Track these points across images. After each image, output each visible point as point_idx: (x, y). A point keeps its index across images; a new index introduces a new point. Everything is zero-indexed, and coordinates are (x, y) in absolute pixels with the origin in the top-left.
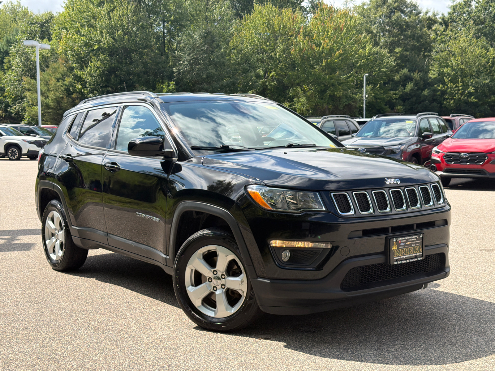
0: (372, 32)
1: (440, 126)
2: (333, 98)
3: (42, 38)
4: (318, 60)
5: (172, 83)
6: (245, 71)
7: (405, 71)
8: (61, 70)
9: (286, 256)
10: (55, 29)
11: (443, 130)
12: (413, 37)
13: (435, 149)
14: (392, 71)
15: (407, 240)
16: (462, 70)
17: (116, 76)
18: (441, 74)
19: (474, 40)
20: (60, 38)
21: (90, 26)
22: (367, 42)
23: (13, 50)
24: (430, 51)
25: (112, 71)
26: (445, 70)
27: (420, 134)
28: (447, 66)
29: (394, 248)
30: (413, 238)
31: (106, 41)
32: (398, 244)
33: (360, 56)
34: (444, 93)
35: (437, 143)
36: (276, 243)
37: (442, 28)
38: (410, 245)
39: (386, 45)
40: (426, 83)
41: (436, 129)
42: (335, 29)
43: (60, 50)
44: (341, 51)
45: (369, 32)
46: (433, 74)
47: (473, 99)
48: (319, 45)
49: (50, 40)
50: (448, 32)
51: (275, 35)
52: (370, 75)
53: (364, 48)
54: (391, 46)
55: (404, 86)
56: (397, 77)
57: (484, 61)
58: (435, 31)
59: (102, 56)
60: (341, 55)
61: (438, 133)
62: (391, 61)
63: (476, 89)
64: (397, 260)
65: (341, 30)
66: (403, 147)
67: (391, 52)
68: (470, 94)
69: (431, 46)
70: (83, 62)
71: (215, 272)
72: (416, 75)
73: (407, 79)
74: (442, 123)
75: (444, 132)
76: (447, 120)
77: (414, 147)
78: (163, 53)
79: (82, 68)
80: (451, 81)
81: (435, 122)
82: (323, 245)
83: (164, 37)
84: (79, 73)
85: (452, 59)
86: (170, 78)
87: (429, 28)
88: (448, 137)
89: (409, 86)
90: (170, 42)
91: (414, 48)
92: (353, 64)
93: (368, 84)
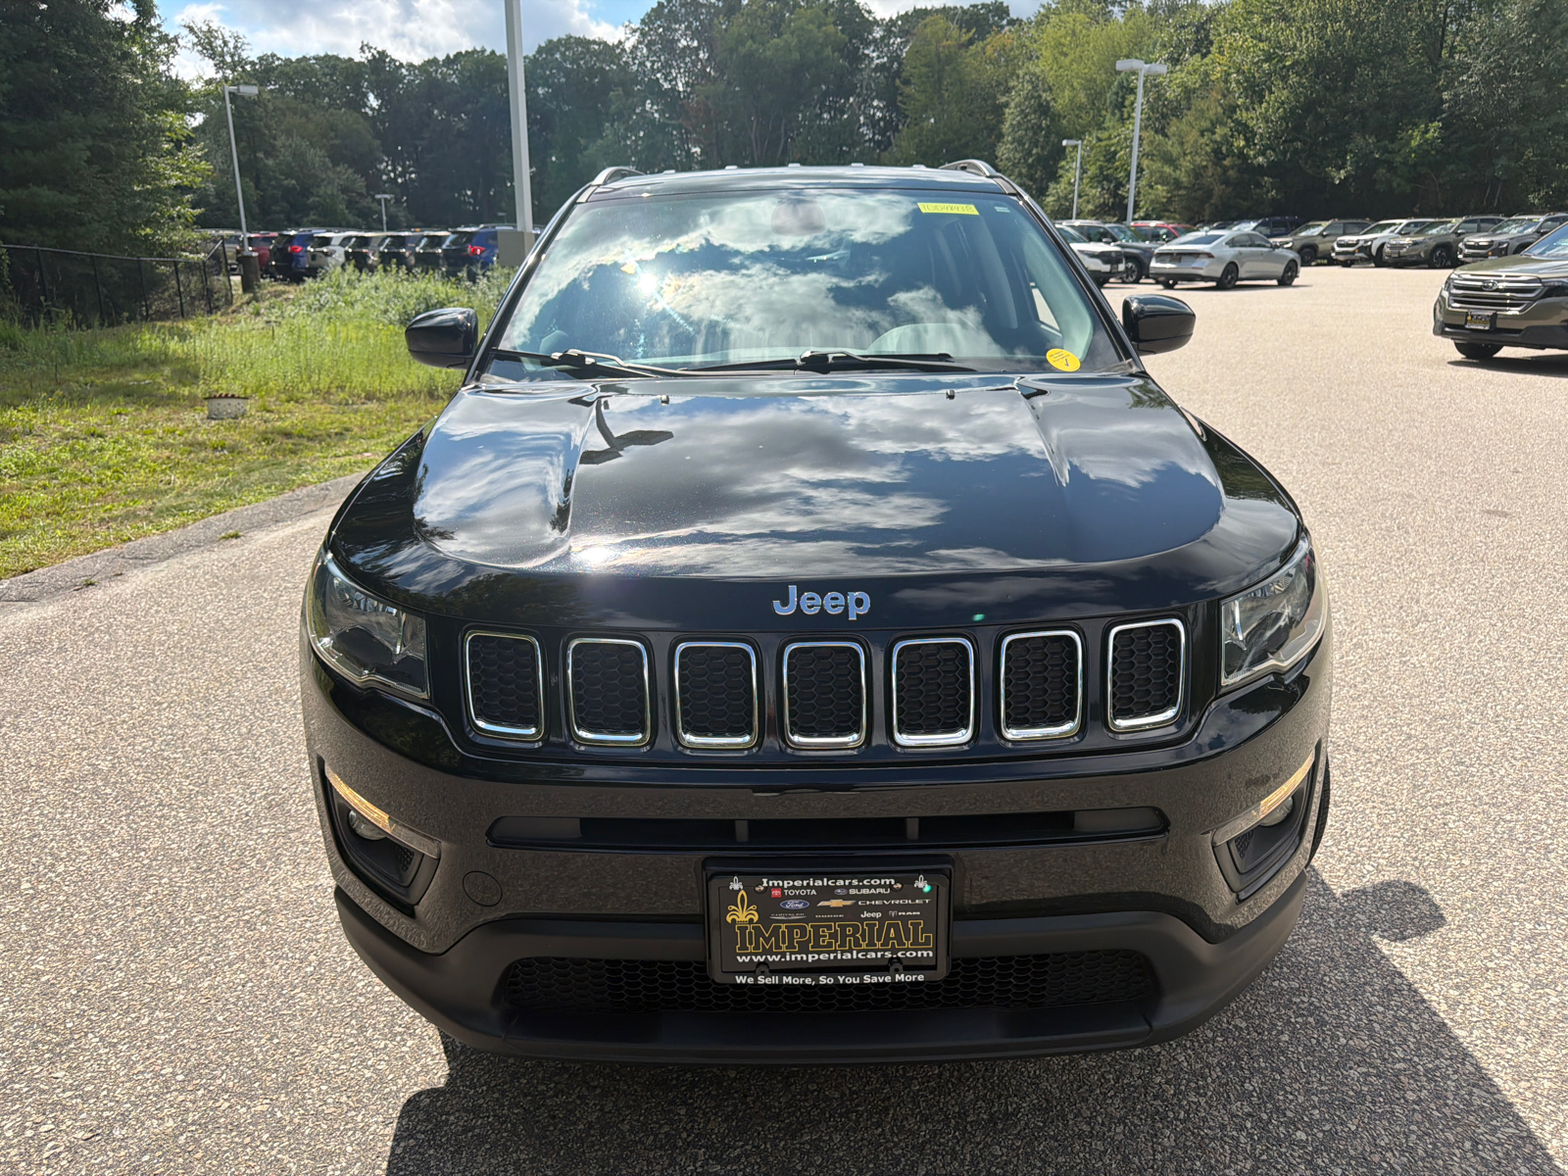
3: (1194, 54)
5: (1435, 125)
8: (1211, 113)
10: (1219, 34)
15: (827, 892)
25: (1309, 107)
29: (741, 915)
31: (1307, 46)
32: (767, 905)
43: (1218, 74)
49: (1206, 54)
79: (1251, 107)
84: (1244, 116)
86: (1433, 115)
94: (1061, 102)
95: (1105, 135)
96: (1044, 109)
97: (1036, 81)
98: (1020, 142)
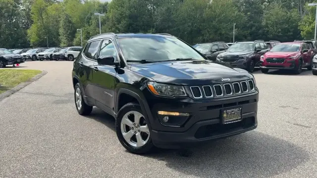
0: (238, 6)
1: (264, 46)
2: (221, 34)
3: (104, 12)
4: (214, 18)
5: (154, 29)
6: (184, 24)
7: (252, 22)
8: (111, 25)
9: (166, 119)
10: (108, 9)
11: (266, 48)
12: (255, 8)
13: (262, 56)
14: (245, 23)
15: (232, 111)
16: (276, 22)
17: (132, 27)
18: (267, 23)
19: (281, 9)
20: (110, 12)
21: (122, 7)
22: (235, 10)
23: (92, 17)
24: (263, 14)
25: (130, 25)
26: (269, 22)
27: (255, 50)
28: (270, 20)
29: (225, 115)
30: (236, 110)
31: (128, 12)
32: (227, 114)
33: (233, 16)
34: (268, 31)
35: (263, 54)
36: (161, 113)
37: (268, 4)
38: (234, 113)
39: (243, 12)
40: (261, 28)
41: (263, 47)
42: (222, 5)
43: (110, 17)
44: (224, 15)
45: (237, 6)
46: (264, 23)
47: (280, 34)
48: (215, 12)
49: (106, 13)
50: (271, 6)
51: (197, 8)
52: (237, 24)
53: (234, 13)
54: (246, 12)
55: (251, 28)
56: (248, 25)
57: (285, 18)
58: (265, 5)
59: (126, 19)
60: (224, 16)
61: (264, 49)
62: (246, 18)
63: (282, 30)
64: (226, 122)
65: (225, 5)
66: (247, 56)
67: (246, 14)
68: (279, 32)
69: (263, 12)
70: (119, 22)
71: (134, 124)
72: (256, 24)
73: (252, 26)
74: (266, 45)
75: (267, 48)
76: (268, 44)
77: (253, 55)
78: (151, 17)
79: (118, 24)
80: (271, 26)
81: (262, 44)
82: (185, 115)
83: (151, 10)
84: (118, 26)
85: (272, 17)
86: (153, 27)
87: (262, 4)
88: (268, 51)
89: (254, 29)
90: (154, 13)
91: (255, 12)
92: (229, 20)
93: (235, 28)
94: (74, 20)
95: (86, 28)
96: (70, 22)
97: (67, 15)
98: (65, 29)
